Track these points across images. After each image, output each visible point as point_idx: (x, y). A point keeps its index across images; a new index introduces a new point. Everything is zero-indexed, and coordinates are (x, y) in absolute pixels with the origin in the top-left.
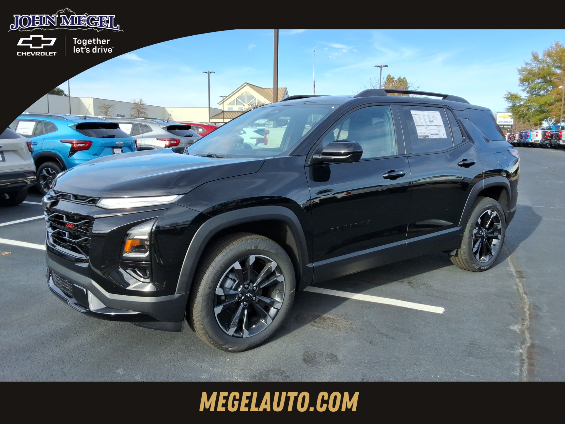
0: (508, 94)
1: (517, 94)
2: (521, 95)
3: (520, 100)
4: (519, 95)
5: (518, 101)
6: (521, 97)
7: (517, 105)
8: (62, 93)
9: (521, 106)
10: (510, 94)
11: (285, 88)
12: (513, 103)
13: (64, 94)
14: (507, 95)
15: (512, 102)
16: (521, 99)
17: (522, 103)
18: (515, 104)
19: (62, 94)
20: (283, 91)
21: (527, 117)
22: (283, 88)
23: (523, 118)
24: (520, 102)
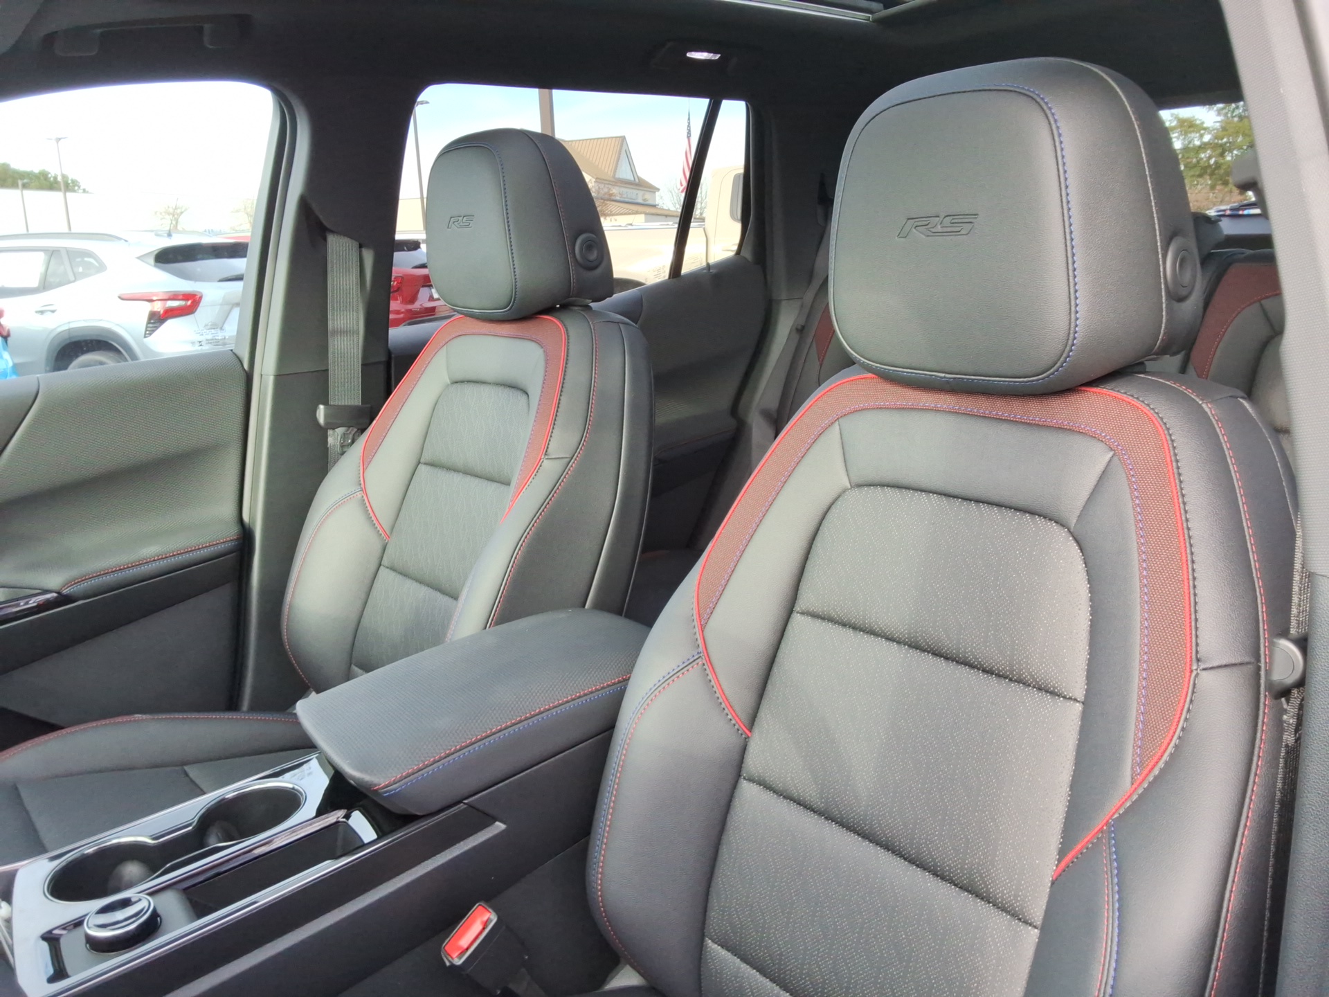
0: (1171, 118)
1: (1194, 117)
2: (1203, 120)
3: (1202, 132)
4: (1200, 120)
5: (1198, 135)
6: (1203, 123)
7: (1194, 145)
8: (74, 186)
9: (1203, 147)
10: (1175, 118)
11: (620, 137)
12: (1185, 138)
13: (79, 187)
14: (1170, 121)
15: (1181, 138)
16: (1205, 129)
17: (1207, 138)
18: (1190, 142)
19: (76, 188)
20: (617, 143)
21: (1222, 171)
22: (616, 137)
23: (1212, 174)
24: (1201, 136)
